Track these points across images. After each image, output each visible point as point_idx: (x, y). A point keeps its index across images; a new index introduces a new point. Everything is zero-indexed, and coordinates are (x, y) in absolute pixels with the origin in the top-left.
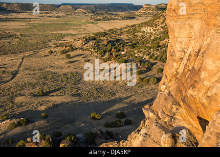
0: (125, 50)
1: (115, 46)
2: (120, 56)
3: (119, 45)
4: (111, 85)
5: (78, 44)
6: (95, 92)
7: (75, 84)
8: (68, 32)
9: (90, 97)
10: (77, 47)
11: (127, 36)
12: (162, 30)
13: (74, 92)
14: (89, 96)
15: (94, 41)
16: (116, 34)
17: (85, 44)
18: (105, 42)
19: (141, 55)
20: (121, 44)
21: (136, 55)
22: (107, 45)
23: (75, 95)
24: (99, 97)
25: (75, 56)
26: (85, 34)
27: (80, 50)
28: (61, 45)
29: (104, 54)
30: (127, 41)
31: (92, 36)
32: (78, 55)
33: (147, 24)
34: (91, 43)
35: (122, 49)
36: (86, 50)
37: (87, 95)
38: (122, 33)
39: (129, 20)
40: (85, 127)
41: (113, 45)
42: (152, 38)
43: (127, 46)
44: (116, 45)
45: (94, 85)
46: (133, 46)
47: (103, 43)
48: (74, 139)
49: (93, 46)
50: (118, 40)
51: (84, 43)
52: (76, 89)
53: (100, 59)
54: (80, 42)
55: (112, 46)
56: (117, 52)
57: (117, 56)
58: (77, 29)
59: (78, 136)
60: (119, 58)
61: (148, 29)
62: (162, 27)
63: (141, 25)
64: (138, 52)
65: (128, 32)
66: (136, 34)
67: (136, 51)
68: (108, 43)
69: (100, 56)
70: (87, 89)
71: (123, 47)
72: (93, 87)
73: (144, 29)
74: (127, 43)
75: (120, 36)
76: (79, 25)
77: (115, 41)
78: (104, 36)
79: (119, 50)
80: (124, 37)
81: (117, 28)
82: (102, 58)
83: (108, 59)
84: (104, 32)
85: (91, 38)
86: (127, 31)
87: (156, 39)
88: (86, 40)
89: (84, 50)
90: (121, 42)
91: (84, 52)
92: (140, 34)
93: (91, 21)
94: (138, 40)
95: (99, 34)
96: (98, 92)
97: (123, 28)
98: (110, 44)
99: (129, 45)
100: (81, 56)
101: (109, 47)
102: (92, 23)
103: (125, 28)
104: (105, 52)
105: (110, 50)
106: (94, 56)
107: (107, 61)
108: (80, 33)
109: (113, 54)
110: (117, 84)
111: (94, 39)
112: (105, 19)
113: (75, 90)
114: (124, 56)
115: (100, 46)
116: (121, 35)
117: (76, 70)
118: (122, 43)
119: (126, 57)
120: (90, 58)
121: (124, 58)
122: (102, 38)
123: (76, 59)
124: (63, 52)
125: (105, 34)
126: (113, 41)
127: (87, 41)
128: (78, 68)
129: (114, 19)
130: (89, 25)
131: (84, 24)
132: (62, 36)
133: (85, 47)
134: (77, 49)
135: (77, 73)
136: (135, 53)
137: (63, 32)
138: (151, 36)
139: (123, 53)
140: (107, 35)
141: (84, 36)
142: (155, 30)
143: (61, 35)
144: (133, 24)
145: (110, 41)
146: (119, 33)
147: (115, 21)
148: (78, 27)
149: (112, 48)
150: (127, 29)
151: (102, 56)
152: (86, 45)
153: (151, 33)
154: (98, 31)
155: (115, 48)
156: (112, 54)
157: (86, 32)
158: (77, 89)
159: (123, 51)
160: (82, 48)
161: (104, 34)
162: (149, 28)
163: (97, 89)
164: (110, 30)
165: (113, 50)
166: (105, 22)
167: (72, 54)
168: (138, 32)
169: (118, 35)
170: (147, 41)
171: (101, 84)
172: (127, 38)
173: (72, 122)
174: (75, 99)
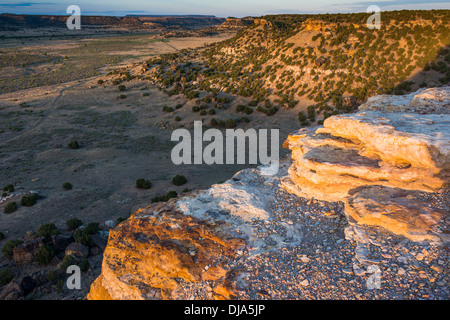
0: (198, 78)
1: (185, 73)
2: (190, 87)
5: (138, 70)
8: (129, 53)
10: (135, 74)
11: (203, 59)
12: (246, 51)
15: (159, 66)
16: (189, 56)
17: (146, 70)
18: (173, 68)
19: (217, 86)
20: (193, 70)
21: (211, 86)
22: (175, 72)
26: (150, 55)
27: (138, 79)
28: (116, 72)
29: (171, 84)
30: (202, 66)
31: (158, 58)
32: (136, 86)
33: (227, 43)
34: (154, 69)
35: (194, 77)
36: (147, 78)
38: (197, 55)
39: (208, 37)
41: (182, 72)
42: (234, 62)
43: (201, 73)
44: (187, 72)
46: (210, 73)
47: (170, 69)
49: (157, 74)
50: (190, 65)
51: (144, 69)
53: (165, 91)
54: (140, 67)
56: (188, 81)
57: (186, 87)
58: (142, 49)
60: (189, 91)
61: (228, 50)
62: (246, 48)
63: (221, 44)
64: (214, 82)
65: (205, 54)
66: (214, 56)
67: (211, 81)
68: (177, 69)
69: (165, 87)
71: (196, 74)
73: (224, 50)
74: (201, 69)
75: (193, 60)
76: (144, 44)
77: (187, 66)
78: (174, 59)
79: (191, 79)
80: (198, 60)
81: (192, 48)
82: (167, 90)
83: (175, 91)
85: (157, 61)
87: (238, 63)
89: (144, 79)
90: (193, 68)
91: (144, 82)
92: (218, 57)
93: (161, 37)
95: (167, 56)
97: (200, 48)
98: (179, 71)
99: (204, 72)
101: (178, 75)
102: (162, 40)
103: (202, 48)
104: (172, 81)
105: (179, 79)
106: (157, 87)
107: (173, 94)
108: (145, 54)
109: (182, 85)
111: (159, 63)
112: (179, 35)
114: (196, 88)
115: (166, 73)
116: (195, 58)
117: (130, 108)
119: (198, 90)
121: (195, 90)
122: (170, 62)
124: (116, 83)
125: (175, 56)
126: (184, 67)
127: (149, 65)
128: (133, 105)
129: (190, 36)
130: (157, 43)
131: (152, 42)
132: (120, 59)
133: (146, 75)
134: (135, 77)
136: (209, 84)
137: (123, 53)
138: (231, 60)
139: (194, 83)
140: (177, 57)
141: (148, 58)
142: (237, 52)
143: (120, 56)
144: (212, 42)
145: (180, 67)
146: (192, 55)
148: (143, 47)
149: (181, 76)
150: (204, 50)
151: (167, 87)
152: (148, 72)
153: (233, 56)
155: (185, 76)
156: (179, 85)
159: (196, 80)
160: (142, 77)
162: (230, 48)
164: (183, 50)
165: (182, 78)
166: (178, 39)
167: (127, 84)
168: (216, 54)
169: (192, 58)
170: (227, 66)
172: (202, 62)
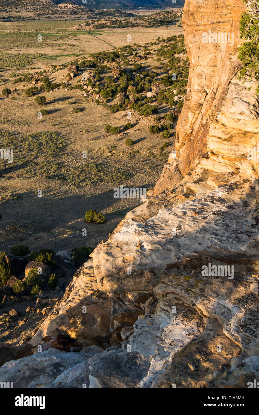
0: (154, 88)
1: (133, 80)
2: (143, 100)
3: (142, 79)
4: (125, 158)
5: (61, 76)
6: (94, 171)
7: (55, 156)
8: (42, 51)
9: (84, 181)
10: (58, 81)
11: (159, 60)
13: (53, 170)
14: (81, 178)
15: (93, 70)
16: (136, 56)
17: (75, 76)
18: (115, 74)
20: (145, 76)
21: (176, 99)
22: (118, 79)
23: (54, 176)
24: (101, 180)
25: (55, 101)
26: (75, 55)
27: (64, 87)
28: (28, 78)
29: (113, 96)
30: (159, 71)
31: (89, 59)
32: (62, 99)
35: (147, 86)
36: (77, 87)
37: (79, 176)
38: (149, 54)
39: (164, 27)
40: (74, 237)
41: (131, 78)
43: (157, 80)
44: (137, 79)
45: (92, 158)
47: (110, 74)
48: (52, 259)
49: (90, 81)
50: (140, 69)
51: (72, 75)
52: (57, 164)
53: (105, 106)
54: (66, 71)
55: (128, 80)
56: (139, 92)
57: (137, 100)
58: (60, 45)
59: (60, 253)
60: (142, 105)
64: (180, 92)
65: (161, 52)
66: (176, 55)
67: (175, 91)
68: (121, 75)
69: (105, 100)
70: (78, 164)
71: (150, 82)
72: (90, 161)
74: (158, 74)
75: (143, 61)
76: (63, 38)
77: (135, 71)
78: (113, 60)
79: (142, 90)
80: (152, 62)
81: (139, 44)
82: (109, 104)
83: (121, 106)
84: (114, 53)
85: (87, 64)
86: (159, 50)
88: (77, 68)
89: (72, 88)
90: (145, 73)
91: (72, 93)
93: (88, 28)
94: (181, 69)
95: (103, 56)
96: (100, 171)
97: (152, 44)
98: (124, 77)
99: (162, 79)
100: (67, 101)
101: (122, 83)
102: (90, 33)
103: (156, 44)
104: (114, 93)
105: (125, 89)
106: (92, 100)
107: (118, 110)
108: (66, 53)
109: (131, 97)
110: (137, 156)
111: (93, 66)
112: (116, 25)
113: (54, 167)
114: (152, 101)
115: (105, 80)
116: (146, 58)
117: (56, 129)
118: (148, 75)
119: (155, 103)
120: (85, 105)
121: (152, 104)
122: (108, 65)
123: (57, 106)
124: (32, 93)
125: (115, 56)
126: (131, 71)
127: (78, 70)
128: (61, 123)
129: (133, 26)
130: (82, 36)
131: (74, 36)
132: (29, 60)
133: (74, 82)
134: (58, 86)
135: (58, 134)
136: (173, 95)
137: (31, 52)
139: (149, 94)
140: (118, 57)
141: (72, 59)
143: (28, 56)
144: (170, 35)
145: (125, 71)
146: (142, 53)
147: (135, 29)
148: (62, 42)
149: (127, 85)
150: (159, 47)
151: (108, 101)
152: (77, 78)
154: (101, 50)
155: (134, 85)
156: (127, 97)
157: (77, 52)
158: (60, 166)
159: (150, 90)
160: (68, 85)
161: (112, 55)
163: (97, 166)
164: (125, 48)
165: (130, 88)
166: (115, 30)
167: (49, 95)
168: (179, 52)
169: (142, 58)
171: (105, 155)
172: (158, 64)
173: (48, 229)
174: (55, 184)
